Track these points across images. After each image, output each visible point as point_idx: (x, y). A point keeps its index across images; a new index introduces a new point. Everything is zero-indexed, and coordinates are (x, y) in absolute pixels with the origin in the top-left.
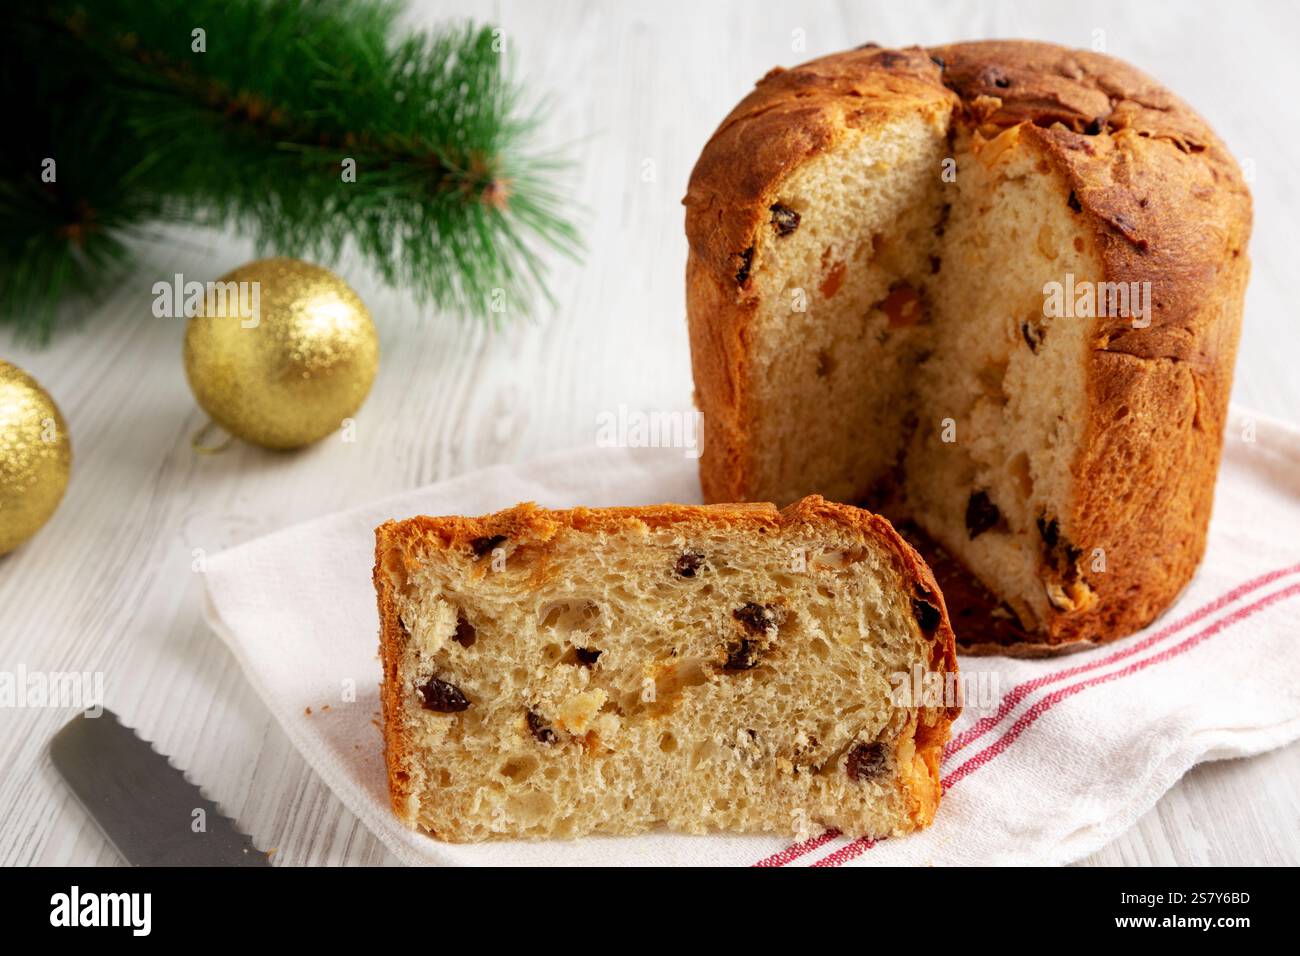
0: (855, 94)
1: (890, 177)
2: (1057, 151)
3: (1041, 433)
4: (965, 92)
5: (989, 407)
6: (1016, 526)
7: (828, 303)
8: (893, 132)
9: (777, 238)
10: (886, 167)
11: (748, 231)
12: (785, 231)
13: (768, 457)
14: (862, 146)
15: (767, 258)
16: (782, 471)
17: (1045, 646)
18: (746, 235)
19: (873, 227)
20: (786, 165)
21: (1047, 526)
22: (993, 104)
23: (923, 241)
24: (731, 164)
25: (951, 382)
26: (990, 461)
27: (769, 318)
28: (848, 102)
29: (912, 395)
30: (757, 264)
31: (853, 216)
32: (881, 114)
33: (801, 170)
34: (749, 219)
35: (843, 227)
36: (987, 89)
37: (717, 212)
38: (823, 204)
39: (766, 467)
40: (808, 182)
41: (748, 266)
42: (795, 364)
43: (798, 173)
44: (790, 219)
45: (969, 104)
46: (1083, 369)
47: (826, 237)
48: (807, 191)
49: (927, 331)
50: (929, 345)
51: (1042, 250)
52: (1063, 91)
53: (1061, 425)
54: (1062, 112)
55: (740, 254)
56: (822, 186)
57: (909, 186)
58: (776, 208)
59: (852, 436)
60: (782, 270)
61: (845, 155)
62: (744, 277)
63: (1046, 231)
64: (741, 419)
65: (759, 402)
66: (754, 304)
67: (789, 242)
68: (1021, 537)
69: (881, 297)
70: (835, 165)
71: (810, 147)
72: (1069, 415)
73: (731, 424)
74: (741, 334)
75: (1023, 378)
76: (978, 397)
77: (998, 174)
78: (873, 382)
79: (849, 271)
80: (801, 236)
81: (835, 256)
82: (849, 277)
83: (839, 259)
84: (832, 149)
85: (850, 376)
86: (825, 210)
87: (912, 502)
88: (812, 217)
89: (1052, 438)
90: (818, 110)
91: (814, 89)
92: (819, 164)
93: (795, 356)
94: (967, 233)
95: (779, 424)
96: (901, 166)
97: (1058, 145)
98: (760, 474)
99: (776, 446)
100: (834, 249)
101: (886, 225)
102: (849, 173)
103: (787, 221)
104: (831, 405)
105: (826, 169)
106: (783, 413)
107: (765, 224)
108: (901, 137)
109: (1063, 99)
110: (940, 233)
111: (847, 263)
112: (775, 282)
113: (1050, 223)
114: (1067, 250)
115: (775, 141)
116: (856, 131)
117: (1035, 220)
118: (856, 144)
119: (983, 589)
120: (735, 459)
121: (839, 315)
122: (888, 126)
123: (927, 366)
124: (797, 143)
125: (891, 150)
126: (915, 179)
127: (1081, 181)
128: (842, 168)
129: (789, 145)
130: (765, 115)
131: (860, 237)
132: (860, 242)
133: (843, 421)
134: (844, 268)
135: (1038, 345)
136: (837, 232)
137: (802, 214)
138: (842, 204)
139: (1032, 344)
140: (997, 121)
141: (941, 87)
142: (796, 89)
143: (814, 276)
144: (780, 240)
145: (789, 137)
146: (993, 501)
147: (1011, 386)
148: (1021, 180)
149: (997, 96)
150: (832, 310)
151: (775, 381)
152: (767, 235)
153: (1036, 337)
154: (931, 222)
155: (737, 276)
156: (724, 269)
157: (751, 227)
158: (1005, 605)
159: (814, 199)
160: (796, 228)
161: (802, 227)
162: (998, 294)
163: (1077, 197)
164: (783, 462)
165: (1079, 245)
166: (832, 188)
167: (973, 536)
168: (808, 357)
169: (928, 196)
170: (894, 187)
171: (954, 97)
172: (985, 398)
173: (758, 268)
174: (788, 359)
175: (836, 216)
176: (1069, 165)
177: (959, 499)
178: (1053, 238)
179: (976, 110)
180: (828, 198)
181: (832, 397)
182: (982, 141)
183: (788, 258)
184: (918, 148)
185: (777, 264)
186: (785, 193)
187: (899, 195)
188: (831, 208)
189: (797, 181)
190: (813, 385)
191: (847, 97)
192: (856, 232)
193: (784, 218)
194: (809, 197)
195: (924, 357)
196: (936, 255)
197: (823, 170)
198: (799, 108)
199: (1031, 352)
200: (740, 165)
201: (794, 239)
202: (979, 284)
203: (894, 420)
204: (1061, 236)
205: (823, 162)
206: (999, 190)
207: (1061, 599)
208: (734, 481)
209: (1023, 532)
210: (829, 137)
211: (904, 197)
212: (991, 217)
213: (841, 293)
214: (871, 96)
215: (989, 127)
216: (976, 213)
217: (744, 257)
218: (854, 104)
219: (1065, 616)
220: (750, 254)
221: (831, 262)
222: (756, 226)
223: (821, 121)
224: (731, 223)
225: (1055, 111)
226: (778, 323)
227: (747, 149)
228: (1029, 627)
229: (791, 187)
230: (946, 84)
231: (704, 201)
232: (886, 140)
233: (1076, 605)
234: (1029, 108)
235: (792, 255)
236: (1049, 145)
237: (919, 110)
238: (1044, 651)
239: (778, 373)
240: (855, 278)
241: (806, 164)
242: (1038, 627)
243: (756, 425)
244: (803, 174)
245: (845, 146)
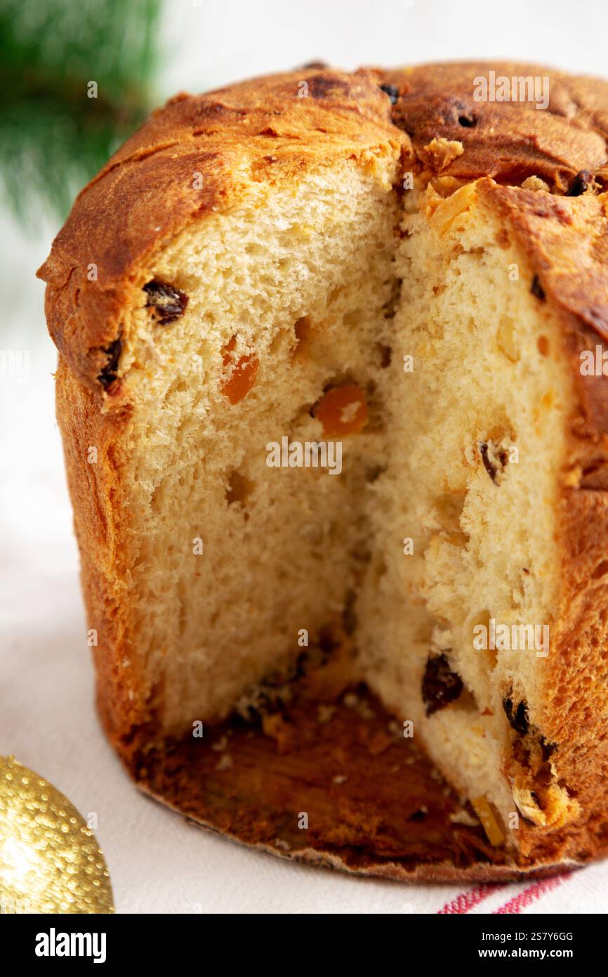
0: (270, 133)
1: (316, 245)
2: (519, 218)
3: (505, 587)
4: (418, 132)
5: (445, 546)
6: (482, 704)
7: (235, 409)
8: (316, 186)
9: (155, 327)
10: (308, 231)
11: (111, 319)
12: (166, 317)
13: (159, 608)
14: (272, 202)
15: (143, 353)
16: (183, 624)
17: (514, 868)
18: (108, 324)
19: (295, 309)
20: (164, 232)
21: (514, 709)
22: (452, 149)
23: (367, 325)
24: (95, 226)
25: (405, 509)
26: (449, 616)
27: (150, 431)
28: (257, 144)
29: (362, 520)
30: (127, 361)
31: (265, 295)
32: (298, 163)
33: (186, 237)
34: (112, 301)
35: (252, 311)
36: (446, 129)
37: (76, 290)
38: (220, 281)
39: (157, 621)
40: (198, 252)
41: (115, 365)
42: (192, 488)
43: (182, 241)
44: (173, 301)
45: (422, 149)
46: (550, 511)
47: (228, 323)
48: (196, 265)
49: (377, 441)
50: (380, 459)
51: (501, 349)
52: (545, 133)
53: (527, 580)
54: (540, 162)
55: (102, 349)
56: (218, 257)
57: (343, 255)
58: (155, 286)
59: (282, 575)
60: (165, 368)
61: (249, 217)
62: (109, 379)
63: (507, 324)
64: (118, 562)
65: (144, 540)
66: (126, 413)
67: (174, 331)
68: (486, 718)
69: (311, 399)
70: (235, 229)
71: (196, 207)
72: (537, 568)
73: (105, 568)
74: (111, 452)
75: (483, 514)
76: (435, 533)
77: (452, 243)
78: (305, 506)
79: (263, 367)
80: (190, 323)
81: (242, 349)
82: (264, 374)
83: (248, 352)
84: (229, 209)
85: (272, 502)
86: (224, 288)
87: (364, 659)
88: (206, 298)
89: (517, 597)
90: (214, 156)
91: (218, 126)
92: (210, 228)
93: (191, 479)
94: (419, 318)
95: (174, 565)
96: (331, 230)
97: (522, 210)
98: (150, 631)
99: (171, 594)
100: (240, 339)
101: (314, 306)
102: (257, 241)
103: (170, 304)
104: (247, 538)
105: (223, 234)
106: (180, 551)
107: (136, 308)
108: (328, 192)
109: (542, 144)
110: (390, 315)
111: (260, 357)
112: (156, 384)
113: (511, 314)
114: (529, 351)
115: (153, 197)
116: (264, 184)
117: (494, 308)
118: (262, 203)
119: (445, 783)
120: (115, 611)
121: (252, 424)
122: (309, 177)
123: (376, 487)
124: (180, 201)
125: (314, 210)
126: (352, 246)
127: (546, 260)
128: (245, 233)
129: (169, 204)
130: (150, 159)
131: (277, 323)
132: (277, 329)
133: (265, 557)
134: (256, 363)
135: (498, 472)
136: (244, 316)
137: (190, 295)
138: (248, 281)
139: (492, 472)
140: (456, 171)
141: (387, 124)
142: (195, 125)
143: (213, 375)
144: (160, 330)
145: (170, 192)
146: (454, 668)
147: (469, 523)
148: (478, 252)
149: (459, 139)
150: (241, 418)
151: (165, 512)
152: (140, 323)
153: (496, 462)
154: (377, 301)
155: (99, 378)
156: (81, 368)
157: (115, 312)
158: (469, 807)
159: (208, 275)
160: (182, 313)
161: (192, 311)
162: (453, 402)
163: (541, 282)
164: (183, 613)
165: (543, 345)
166: (233, 259)
167: (430, 711)
168: (210, 478)
169: (372, 268)
170: (321, 256)
171: (403, 139)
172: (443, 534)
173: (129, 367)
174: (181, 482)
175: (242, 297)
176: (533, 238)
177: (414, 662)
178: (514, 333)
179: (430, 156)
180: (227, 273)
181: (249, 529)
182: (436, 198)
183: (174, 353)
184: (353, 206)
185: (157, 361)
186: (164, 267)
187: (329, 267)
188: (233, 286)
189: (180, 251)
190: (220, 514)
191: (258, 138)
192: (270, 317)
193: (164, 301)
194: (199, 272)
195: (375, 473)
196: (385, 343)
197: (217, 236)
198: (194, 151)
199: (491, 481)
200: (107, 228)
201: (180, 327)
202: (433, 386)
203: (340, 553)
204: (523, 331)
205: (218, 226)
206: (454, 264)
207: (532, 811)
208: (114, 639)
209: (488, 712)
210: (223, 193)
211: (337, 270)
212: (445, 298)
213: (255, 396)
214: (289, 136)
215: (446, 180)
216: (429, 293)
217: (108, 352)
218: (265, 147)
219: (536, 831)
220: (116, 350)
221: (236, 355)
222: (122, 313)
223: (215, 171)
224: (90, 305)
225: (531, 160)
226: (163, 437)
227: (117, 208)
228: (495, 839)
229: (172, 260)
230: (394, 122)
231: (61, 276)
232: (306, 197)
233: (547, 820)
234: (499, 156)
235: (179, 348)
236: (509, 210)
237: (353, 157)
238: (514, 874)
239: (168, 501)
240: (273, 376)
241: (193, 228)
242: (506, 840)
243: (141, 568)
244: (189, 243)
245: (247, 204)
